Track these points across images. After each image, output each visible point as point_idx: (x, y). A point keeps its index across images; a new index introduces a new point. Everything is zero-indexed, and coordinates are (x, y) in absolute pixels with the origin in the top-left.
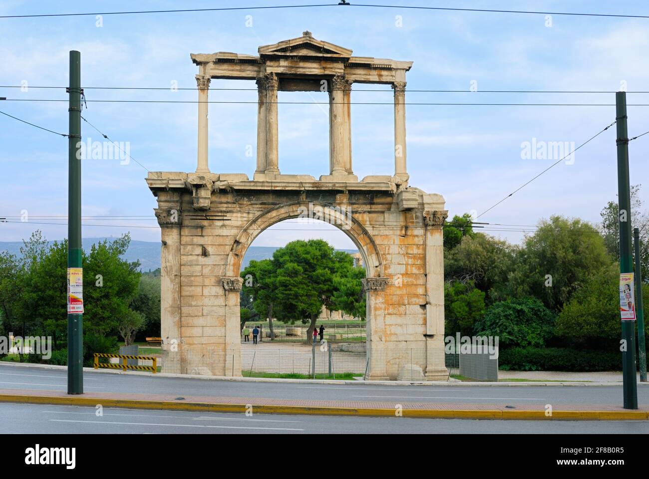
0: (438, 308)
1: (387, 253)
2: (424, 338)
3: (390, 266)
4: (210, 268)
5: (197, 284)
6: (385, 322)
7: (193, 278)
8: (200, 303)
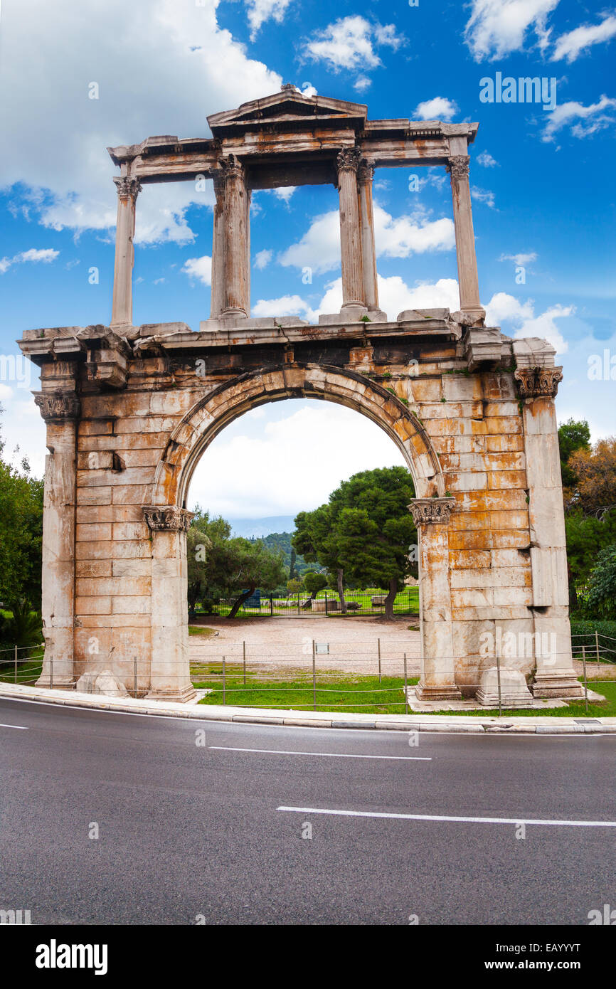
0: (554, 553)
1: (449, 451)
2: (528, 614)
3: (455, 476)
4: (125, 491)
5: (104, 519)
6: (450, 584)
7: (96, 510)
8: (107, 555)
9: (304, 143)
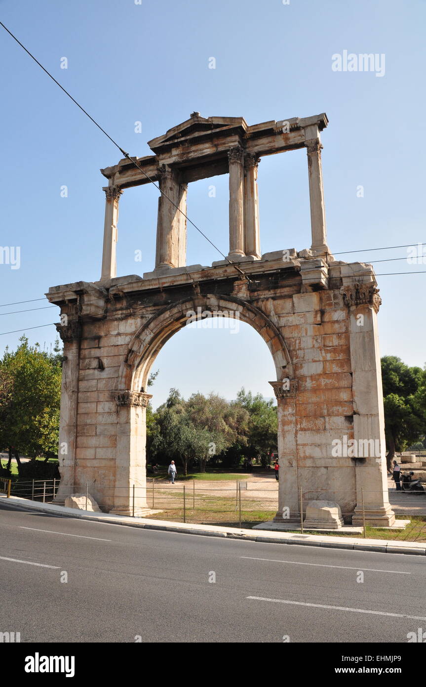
0: (370, 419)
2: (351, 464)
4: (104, 382)
5: (93, 400)
6: (296, 441)
7: (89, 394)
8: (94, 422)
9: (207, 149)
